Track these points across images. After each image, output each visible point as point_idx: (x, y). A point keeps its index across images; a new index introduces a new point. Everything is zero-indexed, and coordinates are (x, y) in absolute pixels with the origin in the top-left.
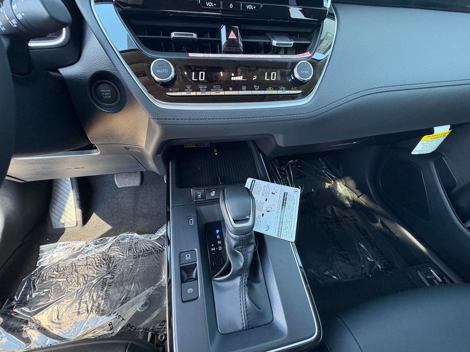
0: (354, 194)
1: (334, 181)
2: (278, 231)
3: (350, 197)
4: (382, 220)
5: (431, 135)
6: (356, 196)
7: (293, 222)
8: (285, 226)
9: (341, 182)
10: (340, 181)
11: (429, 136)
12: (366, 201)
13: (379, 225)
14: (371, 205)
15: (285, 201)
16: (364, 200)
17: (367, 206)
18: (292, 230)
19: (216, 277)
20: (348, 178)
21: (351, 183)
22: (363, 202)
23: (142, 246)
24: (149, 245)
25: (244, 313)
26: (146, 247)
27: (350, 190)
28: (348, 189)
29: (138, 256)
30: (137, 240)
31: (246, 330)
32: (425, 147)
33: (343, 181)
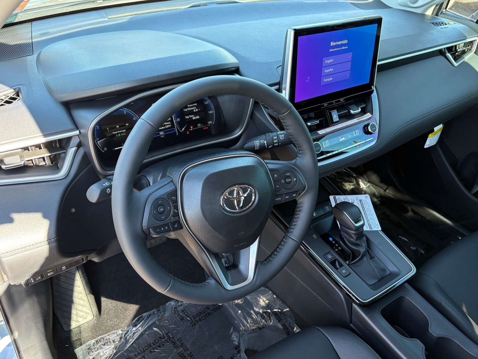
0: (380, 188)
1: (356, 179)
2: (369, 227)
3: (376, 193)
4: (412, 208)
5: (433, 133)
6: (382, 190)
7: (374, 218)
8: (371, 222)
9: (364, 179)
10: (362, 178)
11: (432, 133)
12: (393, 193)
13: (410, 214)
14: (399, 196)
15: (363, 206)
16: (391, 192)
17: (395, 197)
18: (376, 223)
19: (350, 262)
20: (370, 173)
21: (375, 178)
22: (391, 195)
23: (193, 311)
24: (200, 308)
25: (377, 272)
26: (197, 310)
27: (374, 186)
28: (372, 184)
29: (195, 322)
30: (182, 307)
31: (381, 280)
32: (431, 141)
33: (365, 177)
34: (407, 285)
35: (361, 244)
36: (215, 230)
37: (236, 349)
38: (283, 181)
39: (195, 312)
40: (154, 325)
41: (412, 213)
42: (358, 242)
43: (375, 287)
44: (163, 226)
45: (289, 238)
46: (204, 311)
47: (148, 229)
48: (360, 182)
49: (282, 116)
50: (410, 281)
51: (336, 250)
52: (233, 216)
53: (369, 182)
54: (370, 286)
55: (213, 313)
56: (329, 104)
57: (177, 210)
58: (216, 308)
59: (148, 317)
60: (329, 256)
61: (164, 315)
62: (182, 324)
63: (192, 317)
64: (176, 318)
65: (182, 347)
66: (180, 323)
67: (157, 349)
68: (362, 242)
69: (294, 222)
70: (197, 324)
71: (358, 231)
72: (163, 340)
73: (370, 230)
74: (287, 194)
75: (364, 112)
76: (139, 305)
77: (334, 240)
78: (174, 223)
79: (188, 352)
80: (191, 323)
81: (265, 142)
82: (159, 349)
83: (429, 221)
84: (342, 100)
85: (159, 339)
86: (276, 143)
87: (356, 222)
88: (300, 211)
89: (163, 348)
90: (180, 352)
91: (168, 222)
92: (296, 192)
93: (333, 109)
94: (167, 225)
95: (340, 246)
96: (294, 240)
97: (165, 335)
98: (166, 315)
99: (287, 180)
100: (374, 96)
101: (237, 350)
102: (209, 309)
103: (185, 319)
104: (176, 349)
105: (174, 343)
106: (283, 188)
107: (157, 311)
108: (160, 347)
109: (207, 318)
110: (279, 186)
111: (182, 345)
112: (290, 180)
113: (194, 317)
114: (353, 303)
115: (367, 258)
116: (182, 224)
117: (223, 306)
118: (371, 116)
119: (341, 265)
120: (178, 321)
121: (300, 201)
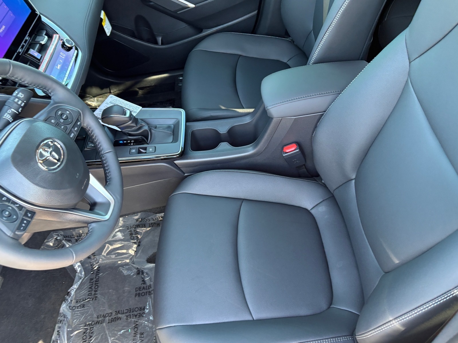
0: (105, 95)
4: (138, 87)
9: (88, 98)
11: (103, 22)
12: (117, 90)
13: (140, 92)
14: (122, 87)
16: (115, 90)
17: (121, 90)
18: (135, 106)
19: (148, 142)
20: (88, 90)
21: (95, 90)
22: (117, 92)
23: (84, 293)
24: (86, 286)
25: (167, 131)
26: (86, 290)
27: (100, 96)
28: (98, 97)
29: (95, 296)
30: (74, 301)
31: (174, 133)
32: (108, 28)
33: (88, 95)
34: (188, 124)
35: (142, 125)
36: (59, 189)
37: (139, 274)
38: (62, 121)
39: (86, 292)
40: (69, 333)
41: (140, 90)
42: (139, 126)
43: (176, 139)
44: (22, 222)
45: (106, 154)
46: (91, 284)
47: (15, 234)
48: (88, 103)
49: (10, 74)
50: (188, 120)
51: (132, 144)
52: (61, 169)
53: (94, 97)
54: (173, 142)
55: (99, 278)
56: (22, 47)
57: (17, 204)
58: (97, 273)
59: (59, 334)
60: (133, 151)
61: (68, 319)
62: (87, 308)
63: (89, 297)
64: (78, 311)
65: (106, 317)
66: (85, 310)
67: (91, 340)
68: (141, 124)
69: (97, 142)
70: (96, 295)
71: (132, 119)
72: (88, 331)
73: (136, 114)
74: (74, 127)
75: (50, 37)
76: (40, 340)
77: (123, 141)
78: (26, 215)
79: (114, 314)
80: (93, 300)
81: (13, 110)
82: (93, 338)
83: (155, 86)
84: (27, 38)
85: (85, 335)
86: (21, 104)
87: (125, 115)
88: (92, 131)
89: (95, 334)
90: (109, 321)
91: (22, 216)
92: (78, 120)
93: (28, 50)
94: (23, 220)
95: (131, 140)
96: (109, 152)
97: (85, 327)
98: (69, 317)
99: (64, 117)
100: (44, 19)
101: (141, 273)
102: (93, 278)
103: (85, 304)
104: (104, 323)
105: (98, 323)
106: (67, 125)
107: (60, 323)
108: (92, 337)
109: (99, 285)
110: (63, 126)
111: (104, 316)
112: (65, 115)
113: (89, 295)
114: (174, 162)
115: (154, 130)
116: (33, 210)
117: (100, 267)
118: (58, 35)
119: (145, 149)
120: (83, 310)
121: (85, 125)
